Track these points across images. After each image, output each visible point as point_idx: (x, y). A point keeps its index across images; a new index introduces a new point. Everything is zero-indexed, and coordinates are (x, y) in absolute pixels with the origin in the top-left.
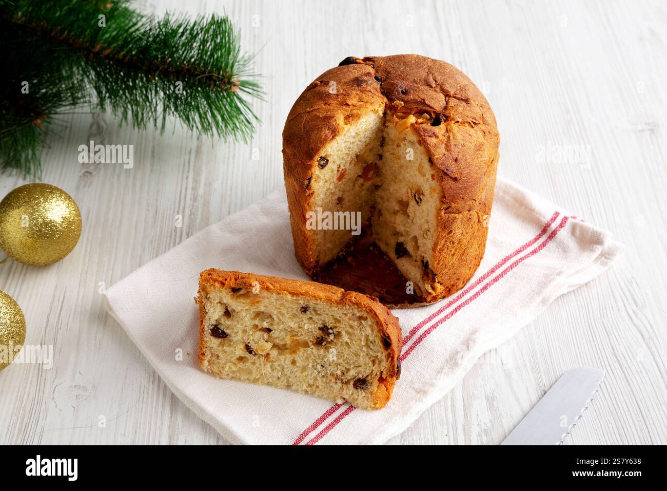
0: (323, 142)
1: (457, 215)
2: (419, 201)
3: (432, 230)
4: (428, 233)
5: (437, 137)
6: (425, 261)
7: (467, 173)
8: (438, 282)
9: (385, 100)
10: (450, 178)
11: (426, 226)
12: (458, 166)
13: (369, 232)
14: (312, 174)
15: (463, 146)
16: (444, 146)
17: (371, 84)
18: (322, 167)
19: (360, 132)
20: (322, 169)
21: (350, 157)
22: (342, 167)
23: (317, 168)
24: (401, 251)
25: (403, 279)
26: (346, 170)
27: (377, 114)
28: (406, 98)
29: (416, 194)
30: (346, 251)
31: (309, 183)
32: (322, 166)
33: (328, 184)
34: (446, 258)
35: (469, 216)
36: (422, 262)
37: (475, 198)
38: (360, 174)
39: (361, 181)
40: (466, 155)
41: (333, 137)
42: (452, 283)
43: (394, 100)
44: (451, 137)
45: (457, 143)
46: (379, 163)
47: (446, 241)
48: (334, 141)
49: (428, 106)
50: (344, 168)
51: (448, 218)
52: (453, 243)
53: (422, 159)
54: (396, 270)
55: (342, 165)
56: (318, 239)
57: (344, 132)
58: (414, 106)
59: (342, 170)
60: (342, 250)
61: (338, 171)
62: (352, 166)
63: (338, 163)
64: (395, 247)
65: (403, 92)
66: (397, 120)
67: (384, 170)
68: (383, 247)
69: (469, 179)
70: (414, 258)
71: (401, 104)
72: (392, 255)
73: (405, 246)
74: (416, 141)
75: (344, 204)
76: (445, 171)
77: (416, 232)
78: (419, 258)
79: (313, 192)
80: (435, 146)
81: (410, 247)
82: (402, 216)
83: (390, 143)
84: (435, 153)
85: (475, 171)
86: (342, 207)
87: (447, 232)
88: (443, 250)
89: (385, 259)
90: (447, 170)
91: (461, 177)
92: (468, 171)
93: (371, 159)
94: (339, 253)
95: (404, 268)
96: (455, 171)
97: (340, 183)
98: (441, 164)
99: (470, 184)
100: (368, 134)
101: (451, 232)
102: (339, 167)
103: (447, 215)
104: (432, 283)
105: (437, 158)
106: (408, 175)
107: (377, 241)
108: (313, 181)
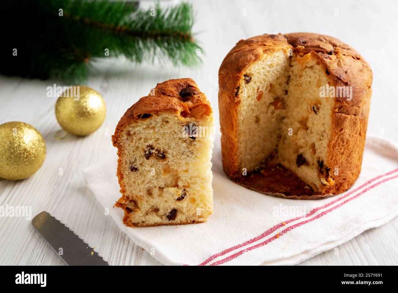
0: (249, 61)
1: (347, 116)
2: (317, 110)
3: (327, 131)
4: (324, 134)
5: (331, 59)
6: (321, 160)
7: (355, 82)
8: (331, 177)
9: (291, 46)
10: (342, 83)
11: (323, 129)
12: (347, 76)
13: (276, 156)
14: (240, 85)
15: (350, 66)
16: (336, 63)
17: (281, 38)
18: (248, 82)
19: (273, 64)
20: (247, 83)
21: (266, 83)
22: (260, 90)
23: (243, 81)
24: (301, 161)
25: (302, 183)
26: (263, 93)
27: (285, 54)
28: (306, 45)
29: (315, 107)
30: (260, 166)
31: (238, 92)
32: (247, 80)
33: (250, 99)
34: (337, 154)
35: (355, 120)
36: (318, 162)
37: (359, 105)
38: (272, 101)
39: (272, 108)
40: (352, 71)
41: (255, 59)
42: (341, 181)
43: (297, 46)
44: (341, 61)
45: (346, 64)
46: (285, 97)
47: (338, 138)
48: (256, 63)
49: (322, 48)
50: (262, 90)
51: (340, 117)
52: (343, 142)
53: (320, 76)
54: (297, 178)
55: (260, 87)
56: (241, 147)
57: (263, 59)
58: (312, 49)
59: (261, 92)
60: (257, 165)
61: (258, 92)
62: (267, 92)
63: (258, 84)
64: (296, 158)
65: (303, 42)
66: (299, 58)
67: (288, 103)
68: (286, 164)
69: (356, 86)
70: (311, 163)
71: (302, 48)
72: (294, 167)
73: (304, 157)
74: (315, 64)
75: (260, 124)
76: (339, 77)
77: (313, 138)
78: (315, 162)
79: (240, 101)
80: (330, 63)
81: (308, 156)
82: (303, 130)
83: (294, 78)
84: (330, 66)
85: (360, 82)
86: (259, 127)
87: (339, 129)
88: (336, 146)
89: (288, 173)
90: (340, 76)
91: (350, 83)
92: (355, 81)
93: (279, 92)
94: (255, 167)
95: (303, 173)
96: (346, 79)
97: (258, 102)
98: (336, 73)
99: (357, 90)
100: (279, 68)
101: (342, 130)
102: (258, 89)
103: (340, 114)
104: (326, 178)
105: (332, 69)
106: (308, 95)
107: (282, 163)
108: (240, 91)
